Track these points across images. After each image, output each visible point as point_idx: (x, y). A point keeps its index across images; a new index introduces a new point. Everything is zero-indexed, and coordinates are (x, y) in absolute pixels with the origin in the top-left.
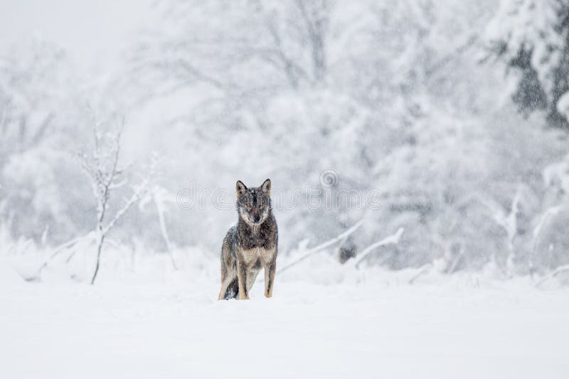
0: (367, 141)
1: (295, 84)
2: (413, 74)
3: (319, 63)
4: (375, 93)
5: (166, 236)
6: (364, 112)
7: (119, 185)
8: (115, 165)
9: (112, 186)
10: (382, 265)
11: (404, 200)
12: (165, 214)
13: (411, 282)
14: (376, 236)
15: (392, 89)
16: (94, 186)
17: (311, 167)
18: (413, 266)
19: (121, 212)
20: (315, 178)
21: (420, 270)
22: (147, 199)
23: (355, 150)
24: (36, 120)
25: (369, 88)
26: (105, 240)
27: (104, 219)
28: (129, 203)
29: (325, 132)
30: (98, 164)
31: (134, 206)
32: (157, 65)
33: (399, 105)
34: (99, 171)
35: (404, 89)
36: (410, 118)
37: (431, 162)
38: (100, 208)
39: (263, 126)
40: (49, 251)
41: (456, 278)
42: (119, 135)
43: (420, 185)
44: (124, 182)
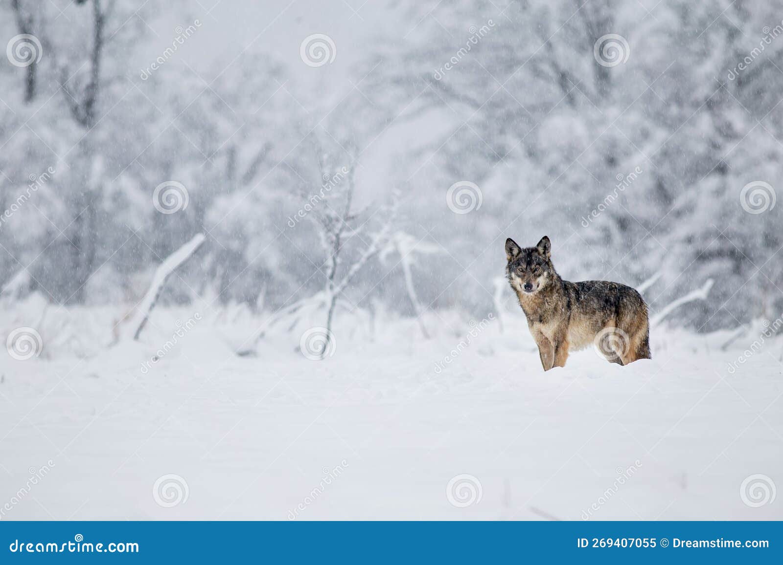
0: (665, 170)
1: (571, 100)
2: (720, 86)
3: (603, 74)
4: (674, 110)
5: (413, 295)
6: (661, 135)
7: (354, 233)
8: (348, 207)
9: (344, 235)
10: (686, 327)
11: (713, 244)
12: (412, 266)
13: (724, 348)
14: (679, 291)
15: (696, 105)
16: (322, 234)
17: (594, 205)
18: (726, 327)
19: (356, 267)
20: (600, 218)
21: (736, 332)
22: (389, 249)
23: (649, 183)
24: (247, 154)
25: (667, 105)
26: (338, 302)
27: (335, 277)
28: (366, 255)
29: (612, 161)
30: (326, 207)
31: (373, 258)
32: (398, 81)
33: (705, 124)
34: (328, 217)
35: (711, 105)
36: (720, 140)
38: (330, 262)
39: (532, 153)
40: (267, 318)
41: (780, 342)
42: (352, 170)
43: (732, 225)
44: (358, 230)
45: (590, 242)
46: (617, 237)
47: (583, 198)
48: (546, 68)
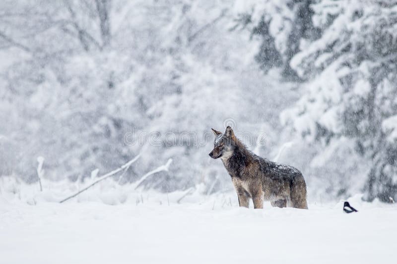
0: (144, 91)
1: (86, 48)
2: (178, 40)
3: (105, 32)
4: (149, 54)
6: (142, 69)
14: (152, 165)
15: (163, 51)
17: (100, 113)
20: (104, 121)
21: (186, 192)
23: (134, 99)
25: (146, 50)
29: (111, 85)
33: (169, 62)
35: (171, 51)
37: (193, 106)
39: (62, 81)
41: (213, 198)
43: (185, 126)
45: (96, 135)
46: (114, 132)
47: (93, 107)
48: (70, 27)
